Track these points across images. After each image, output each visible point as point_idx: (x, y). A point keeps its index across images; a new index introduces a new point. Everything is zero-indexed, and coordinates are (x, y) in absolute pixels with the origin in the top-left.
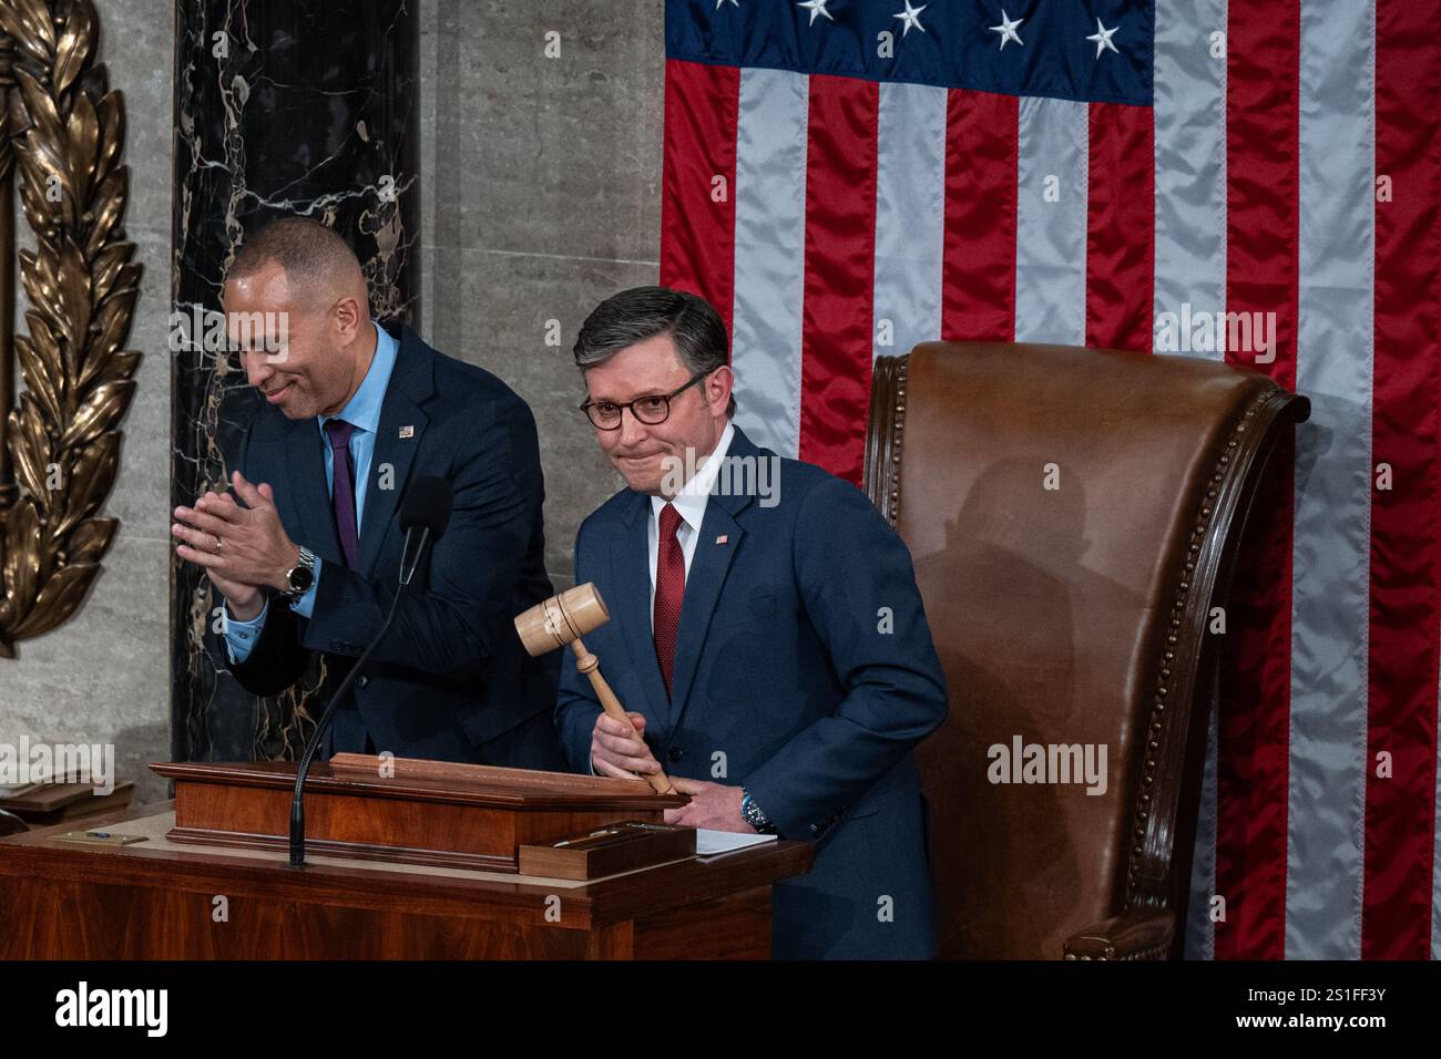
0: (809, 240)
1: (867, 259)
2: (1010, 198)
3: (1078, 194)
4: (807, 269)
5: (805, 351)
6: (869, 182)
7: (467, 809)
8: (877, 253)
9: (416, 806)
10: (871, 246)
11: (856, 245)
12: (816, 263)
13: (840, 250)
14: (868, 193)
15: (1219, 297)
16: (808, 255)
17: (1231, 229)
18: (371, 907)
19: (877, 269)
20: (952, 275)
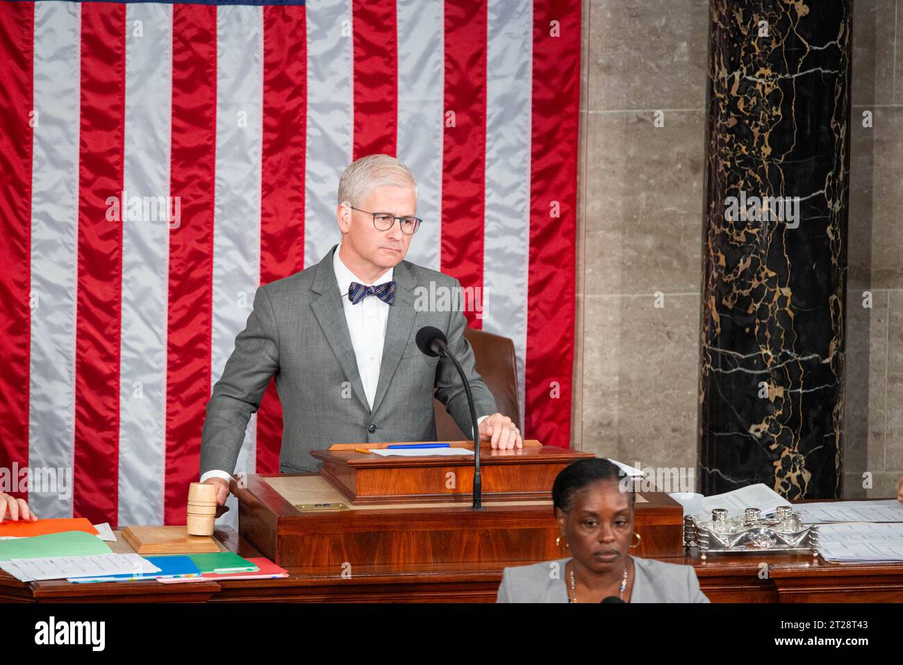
0: (83, 98)
1: (121, 108)
2: (213, 65)
3: (256, 60)
4: (82, 116)
5: (81, 164)
6: (120, 63)
7: (549, 465)
8: (127, 103)
9: (517, 467)
10: (123, 99)
11: (114, 100)
12: (87, 112)
13: (102, 103)
14: (120, 69)
15: (348, 112)
16: (83, 108)
17: (356, 72)
18: (539, 527)
19: (127, 113)
20: (177, 112)
